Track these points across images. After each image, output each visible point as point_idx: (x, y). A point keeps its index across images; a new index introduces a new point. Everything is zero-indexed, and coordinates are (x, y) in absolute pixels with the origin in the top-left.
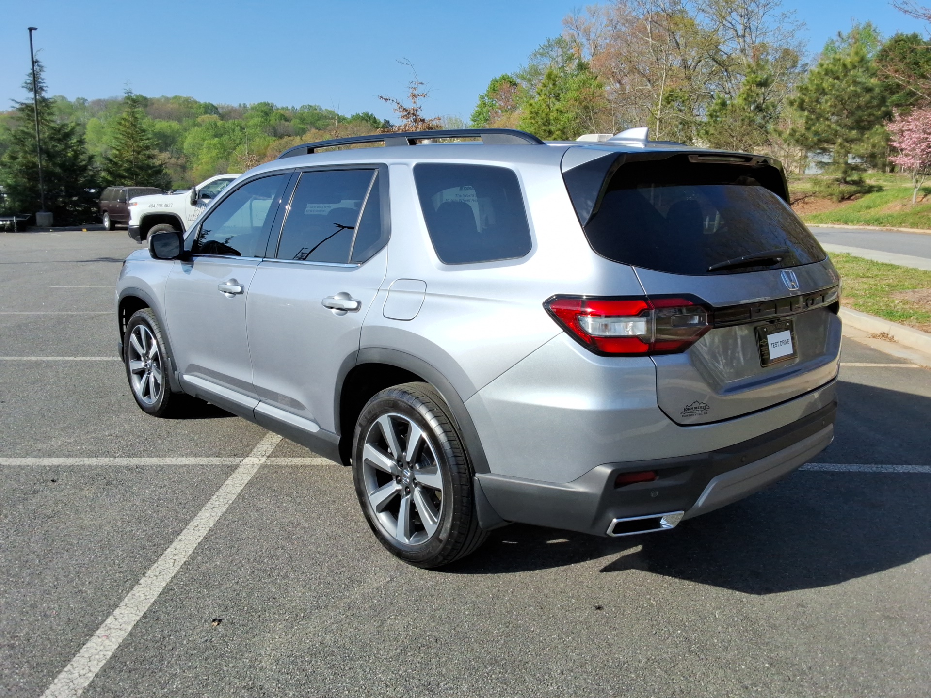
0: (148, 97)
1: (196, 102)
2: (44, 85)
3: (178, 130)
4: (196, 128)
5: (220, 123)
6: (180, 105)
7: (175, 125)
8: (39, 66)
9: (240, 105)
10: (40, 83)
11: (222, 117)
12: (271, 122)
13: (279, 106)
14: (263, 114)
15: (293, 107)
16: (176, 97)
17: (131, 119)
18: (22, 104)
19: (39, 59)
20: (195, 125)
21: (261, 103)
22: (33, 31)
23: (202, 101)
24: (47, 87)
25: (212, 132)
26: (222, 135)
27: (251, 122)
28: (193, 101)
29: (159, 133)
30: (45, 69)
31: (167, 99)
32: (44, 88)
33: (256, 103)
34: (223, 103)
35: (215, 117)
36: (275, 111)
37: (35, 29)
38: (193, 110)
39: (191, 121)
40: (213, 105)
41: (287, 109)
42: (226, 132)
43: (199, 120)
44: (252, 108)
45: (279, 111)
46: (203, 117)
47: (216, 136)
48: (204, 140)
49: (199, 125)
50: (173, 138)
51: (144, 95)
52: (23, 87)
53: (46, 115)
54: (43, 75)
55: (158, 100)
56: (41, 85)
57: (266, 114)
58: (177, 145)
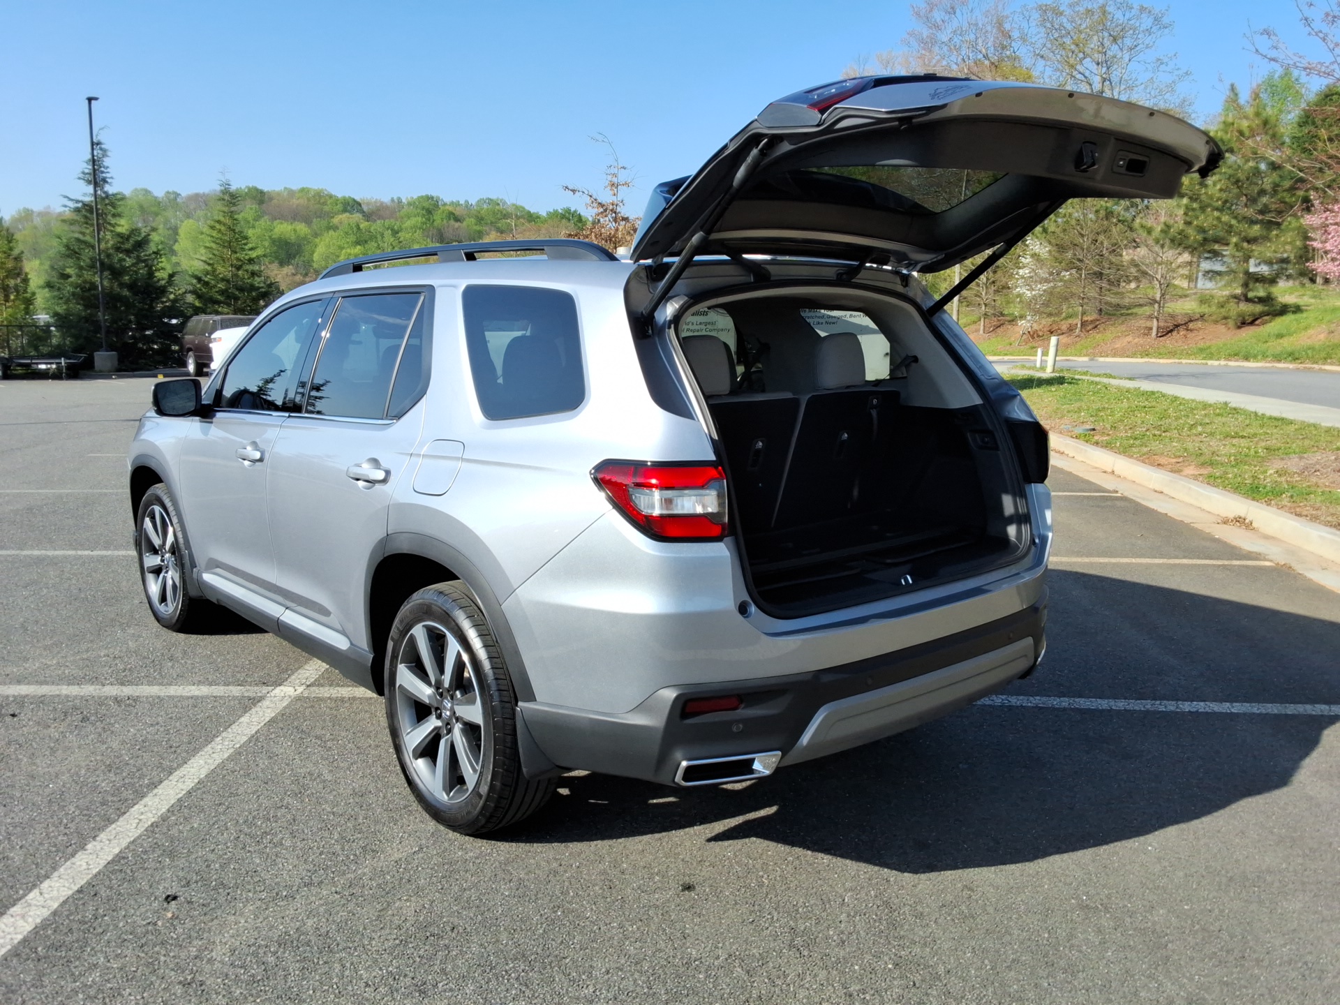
0: (266, 189)
1: (331, 196)
2: (108, 175)
3: (306, 235)
4: (331, 232)
5: (364, 225)
6: (309, 200)
7: (302, 228)
8: (101, 149)
9: (393, 200)
10: (103, 172)
11: (368, 216)
12: (435, 223)
13: (447, 200)
14: (424, 212)
15: (467, 202)
16: (302, 190)
17: (228, 221)
18: (77, 201)
19: (102, 141)
20: (329, 228)
21: (422, 197)
22: (93, 102)
23: (340, 195)
24: (112, 178)
25: (352, 238)
26: (366, 242)
27: (408, 223)
28: (327, 195)
29: (280, 240)
30: (109, 153)
31: (291, 193)
32: (108, 180)
33: (415, 197)
34: (369, 198)
35: (357, 217)
36: (442, 208)
37: (96, 99)
38: (326, 208)
39: (324, 223)
40: (354, 200)
41: (458, 204)
42: (373, 237)
43: (335, 221)
44: (409, 204)
45: (447, 207)
46: (340, 216)
47: (358, 243)
48: (341, 248)
49: (335, 228)
50: (299, 246)
51: (260, 187)
52: (79, 178)
53: (109, 217)
54: (107, 162)
55: (279, 194)
56: (104, 175)
57: (429, 212)
58: (304, 257)
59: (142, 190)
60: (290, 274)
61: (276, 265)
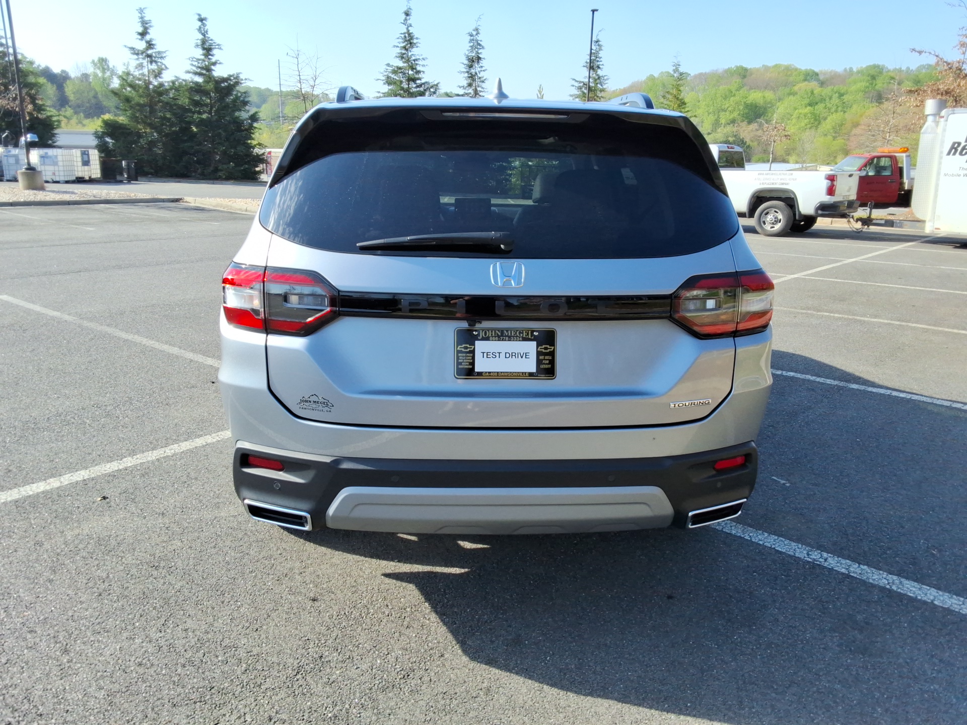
0: (749, 67)
1: (796, 69)
2: (601, 63)
3: (771, 100)
4: (791, 97)
5: (817, 90)
6: (779, 73)
7: (769, 95)
8: (599, 45)
9: (845, 70)
10: (598, 61)
11: (822, 84)
12: (877, 87)
13: (891, 67)
14: (869, 78)
15: (908, 68)
16: (776, 66)
17: (674, 92)
18: (580, 82)
19: (600, 39)
20: (790, 94)
21: (870, 66)
22: (595, 12)
23: (803, 68)
24: (603, 65)
25: (807, 101)
26: (817, 103)
27: (853, 88)
28: (793, 69)
29: (751, 104)
30: (603, 48)
31: (766, 68)
32: (600, 66)
33: (864, 66)
34: (826, 69)
35: (814, 84)
36: (885, 74)
37: (597, 10)
38: (791, 79)
39: (787, 90)
40: (814, 72)
41: (900, 70)
42: (823, 100)
43: (796, 88)
44: (858, 72)
45: (890, 74)
46: (801, 85)
47: (810, 105)
48: (795, 109)
49: (794, 94)
50: (765, 109)
51: (745, 66)
52: (584, 66)
53: (598, 92)
54: (601, 54)
55: (758, 70)
56: (598, 63)
57: (873, 78)
58: (767, 116)
59: (666, 72)
60: (754, 129)
61: (745, 123)
